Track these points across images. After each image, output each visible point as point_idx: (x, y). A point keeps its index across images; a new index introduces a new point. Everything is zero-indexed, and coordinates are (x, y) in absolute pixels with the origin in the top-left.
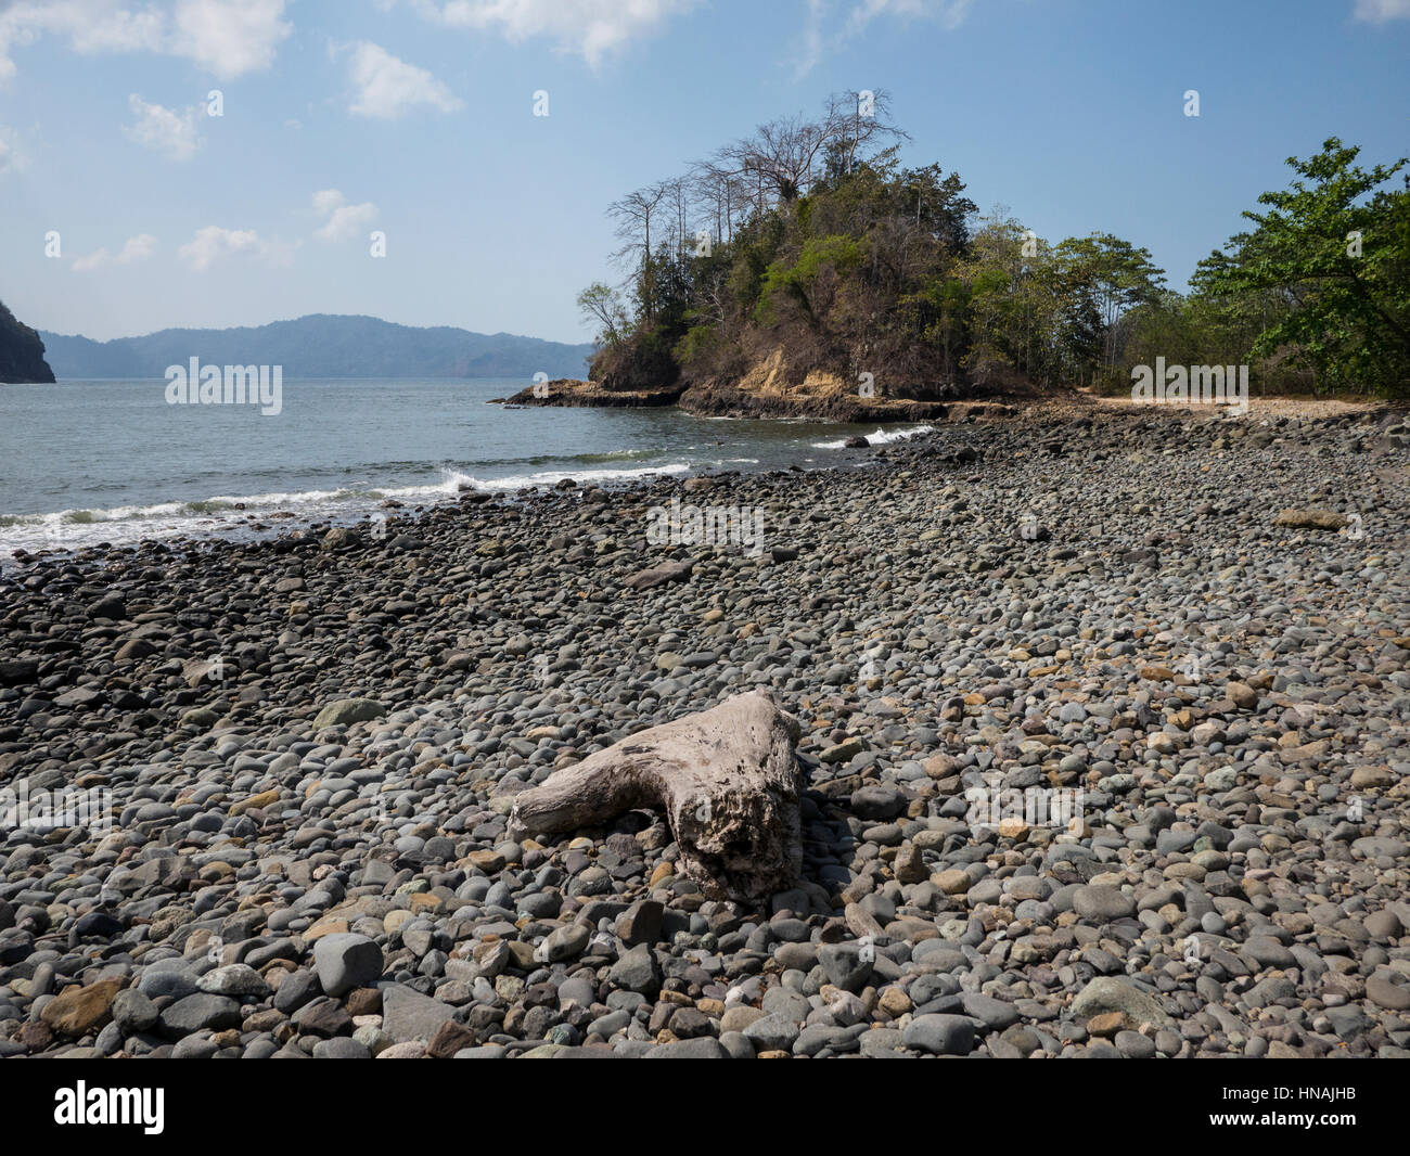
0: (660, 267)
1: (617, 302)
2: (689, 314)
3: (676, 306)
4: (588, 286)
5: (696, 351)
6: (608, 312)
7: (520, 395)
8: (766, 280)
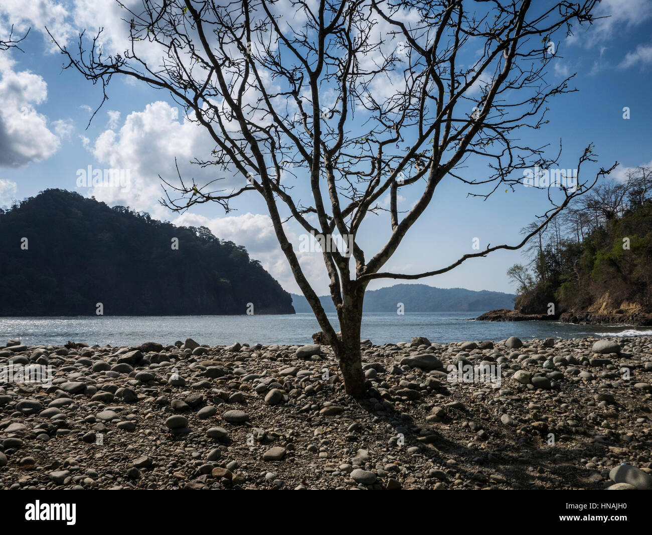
0: (547, 256)
1: (527, 273)
2: (561, 277)
3: (556, 273)
4: (512, 266)
5: (566, 294)
6: (522, 278)
7: (481, 317)
8: (596, 259)
